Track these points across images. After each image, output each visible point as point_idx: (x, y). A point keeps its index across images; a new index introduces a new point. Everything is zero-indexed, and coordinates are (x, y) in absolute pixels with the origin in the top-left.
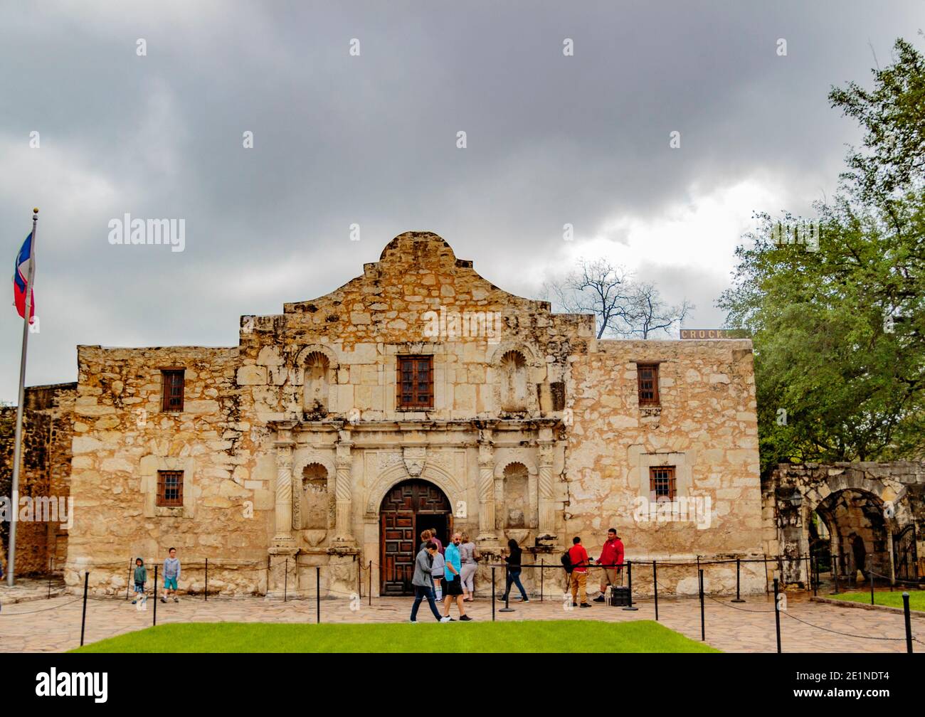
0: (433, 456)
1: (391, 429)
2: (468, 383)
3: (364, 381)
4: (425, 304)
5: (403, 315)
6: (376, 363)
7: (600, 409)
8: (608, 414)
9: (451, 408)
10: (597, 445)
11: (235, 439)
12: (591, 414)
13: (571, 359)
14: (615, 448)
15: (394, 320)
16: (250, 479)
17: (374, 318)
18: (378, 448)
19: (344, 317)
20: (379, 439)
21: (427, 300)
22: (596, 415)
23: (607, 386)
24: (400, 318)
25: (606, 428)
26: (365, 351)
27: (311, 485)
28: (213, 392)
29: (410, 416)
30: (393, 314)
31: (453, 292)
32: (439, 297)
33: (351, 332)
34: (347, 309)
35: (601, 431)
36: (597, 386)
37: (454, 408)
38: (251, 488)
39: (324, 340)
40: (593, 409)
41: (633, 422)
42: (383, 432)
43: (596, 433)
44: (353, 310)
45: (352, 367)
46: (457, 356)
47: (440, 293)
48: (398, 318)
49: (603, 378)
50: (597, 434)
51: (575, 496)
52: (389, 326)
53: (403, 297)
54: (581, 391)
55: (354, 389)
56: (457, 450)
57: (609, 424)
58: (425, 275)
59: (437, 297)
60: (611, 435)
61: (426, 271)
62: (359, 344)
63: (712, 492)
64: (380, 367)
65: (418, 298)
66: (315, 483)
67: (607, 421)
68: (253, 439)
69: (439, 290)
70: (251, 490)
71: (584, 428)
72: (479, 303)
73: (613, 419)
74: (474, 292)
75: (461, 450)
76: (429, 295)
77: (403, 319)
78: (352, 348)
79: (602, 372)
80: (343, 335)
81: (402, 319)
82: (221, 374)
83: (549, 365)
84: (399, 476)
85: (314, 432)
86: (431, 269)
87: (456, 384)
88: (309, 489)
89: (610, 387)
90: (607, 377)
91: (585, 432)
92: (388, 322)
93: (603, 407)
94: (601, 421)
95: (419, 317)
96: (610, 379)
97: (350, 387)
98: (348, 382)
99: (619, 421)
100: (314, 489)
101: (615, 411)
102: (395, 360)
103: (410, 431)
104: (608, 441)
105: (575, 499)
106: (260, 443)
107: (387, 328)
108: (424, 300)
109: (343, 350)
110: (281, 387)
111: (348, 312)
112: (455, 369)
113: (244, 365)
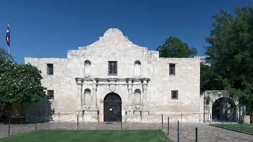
0: (117, 87)
1: (106, 80)
2: (126, 69)
5: (109, 51)
9: (121, 75)
10: (158, 85)
11: (67, 82)
13: (152, 63)
14: (163, 86)
16: (71, 92)
17: (102, 51)
18: (103, 85)
19: (95, 51)
20: (104, 82)
21: (116, 47)
22: (158, 77)
23: (161, 70)
26: (100, 60)
28: (61, 70)
29: (111, 77)
30: (107, 51)
31: (122, 45)
33: (96, 55)
34: (95, 49)
35: (159, 81)
36: (159, 70)
37: (123, 75)
39: (89, 57)
40: (158, 76)
41: (168, 79)
44: (97, 49)
45: (96, 64)
46: (123, 62)
47: (119, 45)
49: (160, 68)
52: (106, 54)
54: (155, 71)
56: (123, 86)
57: (161, 80)
60: (162, 82)
61: (116, 39)
62: (99, 58)
63: (187, 97)
64: (104, 64)
65: (113, 46)
66: (88, 93)
70: (71, 95)
72: (129, 48)
73: (162, 78)
74: (128, 45)
78: (97, 59)
79: (160, 66)
80: (94, 56)
82: (63, 65)
83: (147, 64)
84: (109, 92)
85: (87, 81)
87: (123, 69)
88: (86, 95)
91: (155, 81)
93: (160, 75)
94: (159, 79)
95: (114, 51)
96: (162, 68)
97: (96, 69)
99: (164, 79)
100: (88, 95)
101: (163, 76)
102: (108, 62)
103: (111, 81)
104: (161, 84)
105: (152, 98)
106: (73, 83)
109: (94, 60)
110: (79, 69)
112: (123, 65)
113: (69, 63)
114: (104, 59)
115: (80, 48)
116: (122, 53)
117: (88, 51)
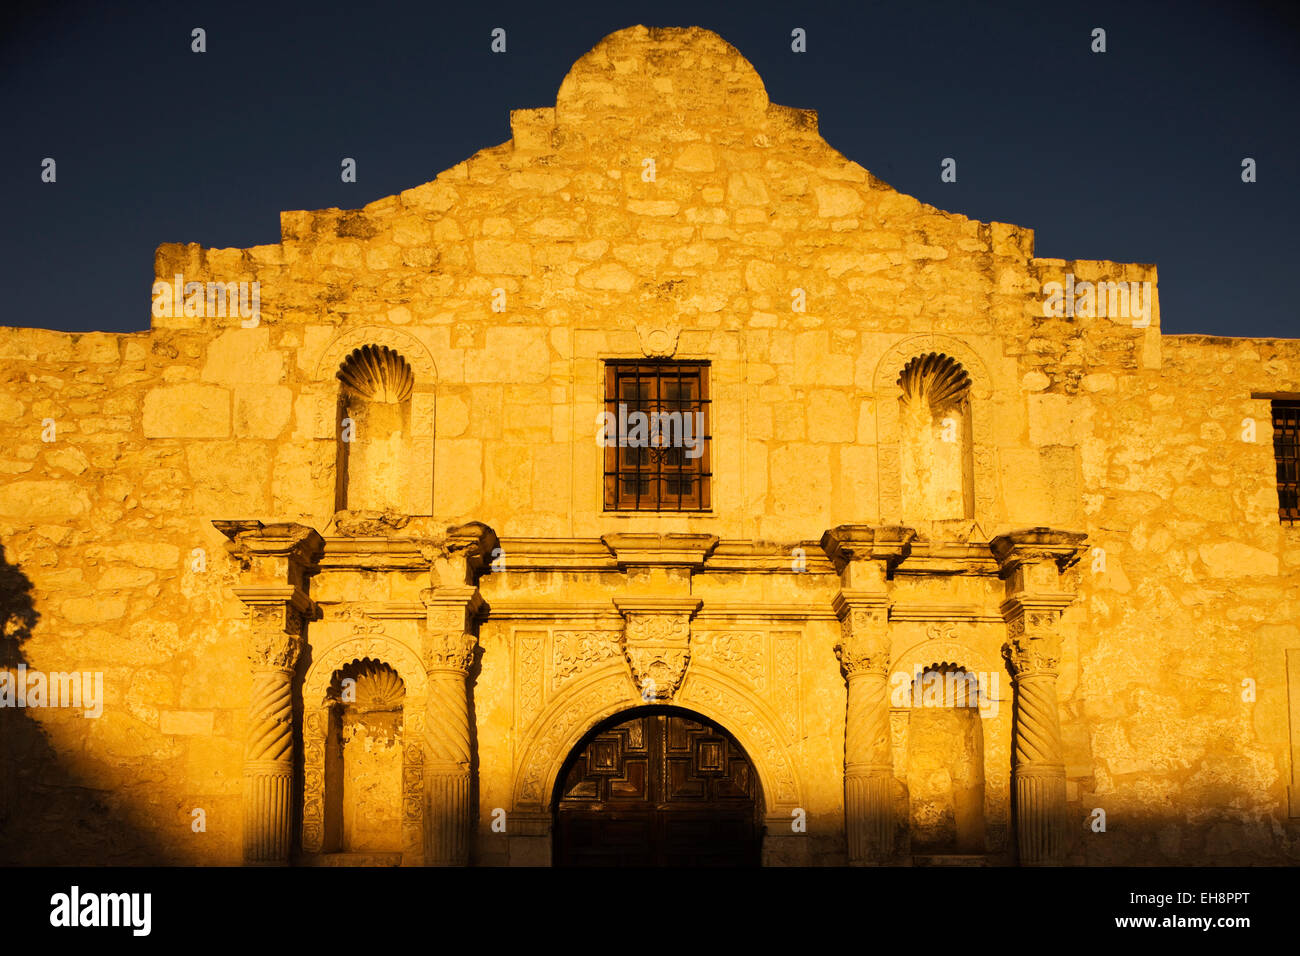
0: (707, 642)
1: (589, 563)
2: (806, 441)
3: (512, 431)
4: (684, 223)
5: (621, 252)
6: (549, 380)
7: (1174, 524)
8: (1198, 540)
9: (758, 511)
10: (1167, 622)
11: (134, 590)
12: (1149, 535)
13: (1092, 382)
14: (1217, 632)
15: (596, 264)
16: (177, 707)
17: (540, 256)
18: (549, 618)
19: (458, 256)
20: (554, 589)
21: (691, 214)
22: (1161, 539)
23: (1191, 462)
24: (614, 260)
25: (1189, 576)
26: (515, 348)
27: (360, 727)
28: (74, 459)
29: (643, 523)
30: (594, 249)
31: (764, 192)
32: (723, 205)
33: (475, 297)
34: (464, 232)
35: (1176, 586)
36: (1162, 459)
37: (769, 510)
38: (180, 733)
39: (400, 315)
40: (1157, 520)
41: (1266, 563)
42: (565, 569)
43: (1162, 588)
44: (482, 236)
45: (475, 391)
46: (775, 366)
47: (725, 195)
48: (608, 258)
49: (1181, 439)
50: (1166, 593)
51: (1111, 762)
52: (583, 280)
53: (624, 203)
54: (1120, 473)
55: (483, 451)
56: (777, 626)
57: (1199, 566)
58: (684, 144)
59: (718, 205)
60: (1204, 595)
61: (690, 135)
62: (500, 330)
64: (559, 393)
65: (665, 208)
66: (375, 722)
67: (1192, 556)
68: (187, 592)
69: (725, 185)
70: (175, 738)
71: (1128, 574)
72: (836, 226)
73: (1207, 553)
74: (822, 196)
75: (789, 627)
76: (697, 201)
77: (624, 264)
78: (479, 341)
79: (1178, 422)
80: (450, 304)
81: (620, 262)
82: (96, 407)
83: (1033, 399)
84: (612, 696)
85: (367, 570)
86: (701, 128)
87: (776, 443)
88: (353, 740)
89: (1199, 464)
90: (1190, 436)
91: (1134, 584)
92: (582, 271)
93: (1185, 517)
94: (1176, 557)
95: (668, 259)
96: (1200, 443)
97: (471, 446)
98: (465, 434)
99: (1227, 559)
100: (369, 741)
101: (1215, 532)
102: (601, 372)
103: (646, 565)
104: (1197, 614)
105: (1108, 770)
106: (207, 603)
107: (577, 286)
108: (681, 214)
109: (453, 346)
110: (273, 446)
111: (467, 241)
112: (771, 404)
113: (163, 383)
114: (561, 338)
115: (295, 220)
116: (758, 274)
117: (379, 258)
